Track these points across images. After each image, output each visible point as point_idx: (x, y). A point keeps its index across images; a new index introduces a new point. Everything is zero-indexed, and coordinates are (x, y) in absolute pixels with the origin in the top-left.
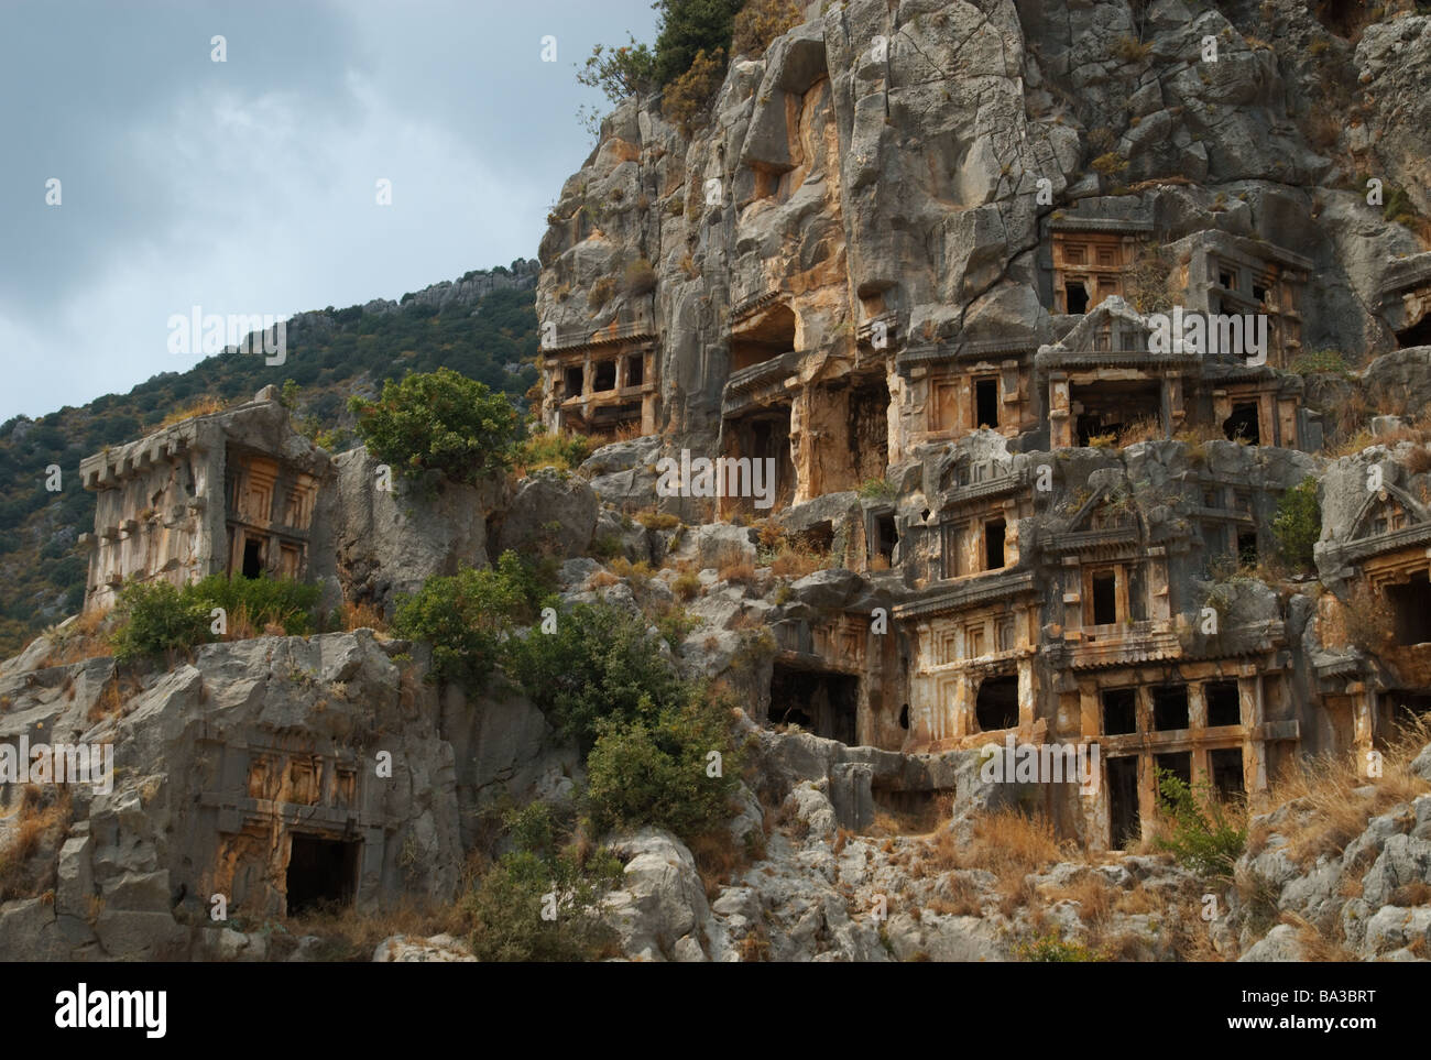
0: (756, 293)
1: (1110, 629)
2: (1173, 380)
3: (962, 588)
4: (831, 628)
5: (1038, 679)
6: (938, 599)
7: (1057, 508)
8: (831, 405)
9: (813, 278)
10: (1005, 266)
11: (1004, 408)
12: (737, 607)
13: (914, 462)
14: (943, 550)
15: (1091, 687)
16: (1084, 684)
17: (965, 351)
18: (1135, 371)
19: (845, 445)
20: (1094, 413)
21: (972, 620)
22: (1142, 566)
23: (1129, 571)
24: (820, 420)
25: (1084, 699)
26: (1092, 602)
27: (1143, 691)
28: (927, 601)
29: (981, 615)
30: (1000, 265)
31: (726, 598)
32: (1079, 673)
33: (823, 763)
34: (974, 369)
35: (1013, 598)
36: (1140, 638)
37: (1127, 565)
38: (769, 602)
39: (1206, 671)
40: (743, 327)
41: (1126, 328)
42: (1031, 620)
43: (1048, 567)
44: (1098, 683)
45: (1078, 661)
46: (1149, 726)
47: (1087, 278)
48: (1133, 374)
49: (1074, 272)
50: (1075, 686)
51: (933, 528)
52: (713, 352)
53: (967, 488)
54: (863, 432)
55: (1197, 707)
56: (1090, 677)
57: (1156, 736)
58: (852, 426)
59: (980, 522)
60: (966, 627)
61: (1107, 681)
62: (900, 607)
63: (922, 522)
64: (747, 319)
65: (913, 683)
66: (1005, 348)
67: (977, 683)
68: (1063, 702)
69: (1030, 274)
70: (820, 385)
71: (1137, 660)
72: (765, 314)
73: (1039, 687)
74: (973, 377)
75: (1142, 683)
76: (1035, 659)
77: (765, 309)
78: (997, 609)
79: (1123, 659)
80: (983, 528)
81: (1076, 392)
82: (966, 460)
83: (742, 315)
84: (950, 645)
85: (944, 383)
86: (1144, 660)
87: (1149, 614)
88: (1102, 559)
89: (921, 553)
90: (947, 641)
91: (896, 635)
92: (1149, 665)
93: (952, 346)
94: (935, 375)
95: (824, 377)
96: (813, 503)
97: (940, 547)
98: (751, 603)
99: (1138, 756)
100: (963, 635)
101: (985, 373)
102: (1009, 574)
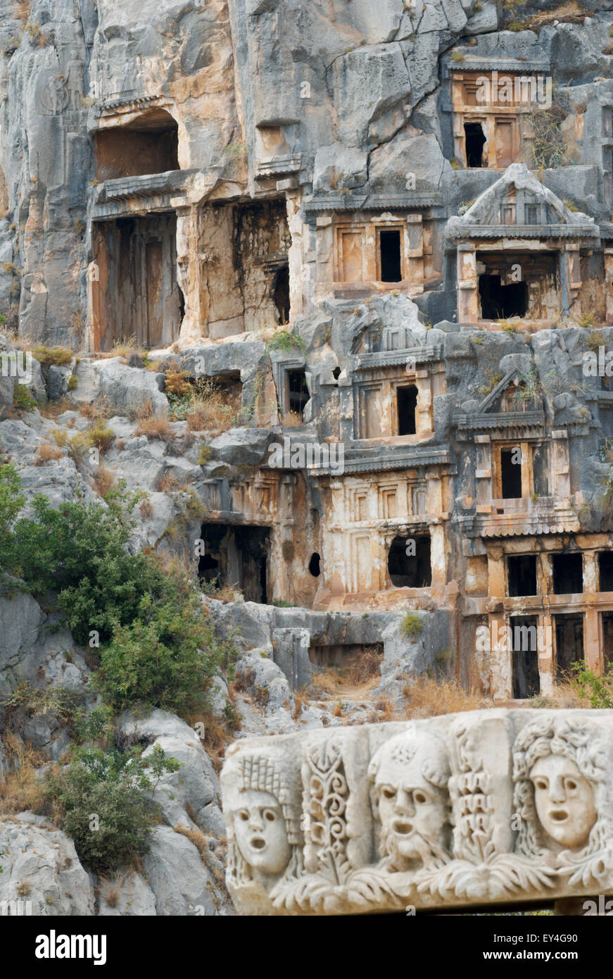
0: (131, 92)
1: (517, 503)
2: (572, 251)
3: (379, 454)
4: (248, 484)
5: (449, 544)
7: (470, 387)
8: (216, 224)
9: (196, 85)
10: (409, 114)
11: (408, 262)
12: (160, 466)
13: (323, 319)
14: (355, 410)
15: (498, 553)
16: (492, 551)
17: (370, 204)
18: (537, 242)
19: (230, 264)
20: (495, 273)
21: (385, 482)
22: (546, 445)
23: (534, 449)
24: (206, 242)
25: (490, 562)
26: (500, 475)
27: (544, 557)
29: (394, 479)
30: (403, 112)
31: (147, 455)
32: (487, 540)
33: (265, 629)
34: (379, 219)
35: (427, 468)
36: (544, 513)
37: (532, 444)
38: (190, 460)
39: (600, 542)
40: (113, 122)
41: (529, 200)
42: (443, 488)
43: (461, 442)
44: (504, 549)
45: (488, 530)
46: (549, 589)
47: (485, 119)
48: (536, 246)
49: (473, 113)
50: (483, 551)
51: (344, 388)
52: (74, 141)
53: (381, 354)
54: (246, 248)
55: (590, 573)
56: (498, 543)
57: (554, 599)
58: (235, 242)
59: (392, 386)
60: (379, 487)
61: (512, 548)
63: (334, 381)
64: (119, 115)
65: (325, 536)
66: (410, 203)
67: (389, 541)
68: (471, 564)
69: (434, 123)
70: (206, 204)
71: (540, 532)
72: (140, 113)
73: (450, 550)
74: (376, 227)
75: (543, 550)
76: (448, 524)
77: (141, 109)
78: (410, 475)
79: (528, 530)
80: (394, 392)
81: (480, 256)
82: (379, 324)
83: (113, 110)
84: (363, 502)
85: (349, 231)
86: (547, 532)
87: (552, 490)
88: (510, 438)
89: (333, 411)
90: (360, 498)
91: (306, 487)
92: (550, 536)
93: (358, 197)
94: (340, 224)
95: (212, 198)
96: (219, 349)
97: (352, 407)
98: (172, 461)
99: (538, 616)
100: (376, 495)
101: (389, 224)
102: (423, 446)
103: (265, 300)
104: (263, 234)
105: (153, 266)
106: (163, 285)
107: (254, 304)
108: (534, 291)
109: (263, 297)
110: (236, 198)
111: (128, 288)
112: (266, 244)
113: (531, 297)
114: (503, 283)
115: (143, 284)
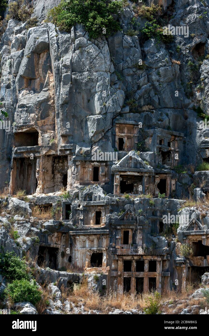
0: (26, 123)
1: (127, 246)
2: (146, 176)
3: (90, 230)
4: (53, 236)
5: (108, 256)
6: (82, 231)
7: (116, 213)
8: (48, 161)
9: (44, 122)
10: (103, 135)
11: (101, 176)
12: (29, 229)
13: (76, 191)
14: (84, 217)
15: (121, 259)
16: (120, 259)
17: (91, 159)
18: (137, 173)
19: (51, 172)
20: (125, 180)
21: (91, 237)
22: (136, 230)
23: (133, 231)
24: (45, 166)
25: (119, 262)
26: (123, 238)
27: (134, 261)
28: (79, 231)
29: (94, 237)
30: (102, 134)
31: (25, 226)
32: (118, 256)
33: (56, 278)
34: (93, 164)
35: (103, 235)
36: (134, 249)
37: (132, 229)
38: (37, 228)
39: (149, 258)
40: (20, 131)
41: (135, 161)
42: (107, 240)
43: (113, 228)
44: (123, 258)
45: (119, 253)
46: (135, 270)
47: (124, 137)
48: (136, 174)
49: (121, 135)
50: (117, 259)
51: (81, 211)
53: (92, 202)
54: (56, 168)
55: (146, 266)
56: (121, 257)
57: (136, 273)
58: (53, 166)
59: (94, 211)
60: (89, 239)
61: (125, 258)
62: (72, 232)
63: (78, 208)
64: (22, 129)
65: (73, 251)
67: (91, 254)
68: (114, 262)
69: (110, 138)
70: (45, 156)
71: (133, 254)
72: (28, 129)
73: (108, 257)
74: (92, 166)
75: (134, 259)
76: (108, 251)
77: (28, 128)
78: (98, 236)
79: (130, 254)
80: (95, 213)
81: (121, 176)
82: (92, 193)
83: (21, 127)
84: (84, 243)
85: (85, 166)
86: (135, 254)
87: (137, 243)
88: (126, 227)
89: (78, 217)
90: (84, 241)
91: (69, 237)
92: (136, 255)
93: (88, 157)
94: (82, 164)
95: (47, 154)
96: (47, 197)
98: (32, 228)
99: (131, 277)
100: (88, 241)
101: (96, 165)
102: (102, 228)
103: (60, 183)
104: (61, 164)
105: (29, 171)
106: (32, 176)
107: (57, 184)
108: (135, 186)
109: (60, 182)
110: (54, 155)
111: (22, 177)
112: (61, 167)
113: (134, 188)
114: (127, 184)
115: (26, 176)
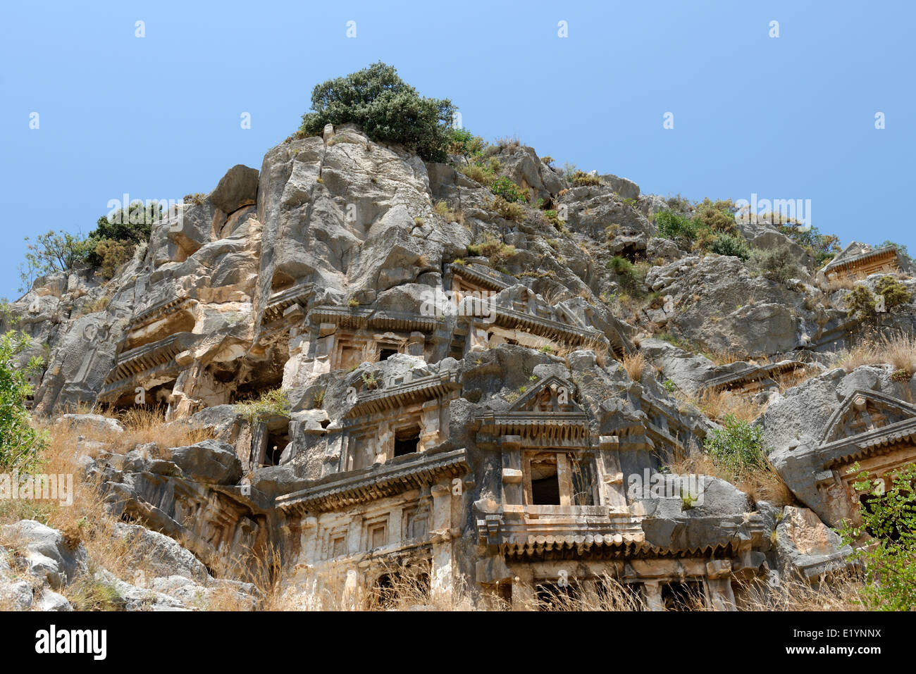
1: (554, 509)
7: (494, 396)
9: (220, 293)
10: (417, 273)
13: (317, 385)
14: (342, 451)
15: (527, 576)
17: (376, 318)
21: (373, 512)
22: (589, 457)
29: (387, 504)
30: (413, 272)
34: (381, 335)
36: (595, 519)
37: (570, 454)
39: (665, 568)
40: (139, 333)
42: (453, 504)
45: (518, 536)
50: (505, 574)
51: (333, 434)
52: (101, 356)
53: (382, 390)
56: (525, 566)
59: (390, 428)
60: (365, 520)
62: (286, 496)
63: (321, 429)
64: (146, 325)
70: (209, 368)
71: (589, 543)
72: (165, 321)
74: (379, 344)
75: (588, 577)
77: (168, 314)
78: (410, 494)
79: (573, 541)
80: (392, 434)
83: (143, 320)
84: (339, 545)
85: (349, 345)
87: (603, 499)
88: (545, 445)
89: (316, 456)
90: (337, 540)
92: (603, 550)
94: (343, 336)
95: (216, 359)
97: (340, 449)
100: (359, 528)
101: (390, 341)
